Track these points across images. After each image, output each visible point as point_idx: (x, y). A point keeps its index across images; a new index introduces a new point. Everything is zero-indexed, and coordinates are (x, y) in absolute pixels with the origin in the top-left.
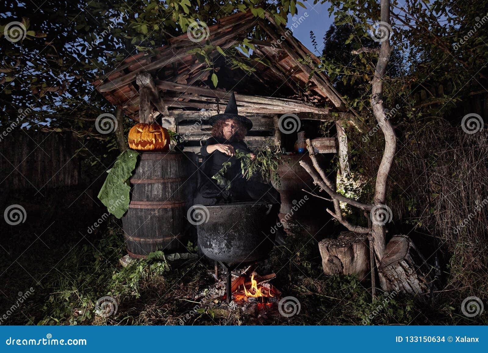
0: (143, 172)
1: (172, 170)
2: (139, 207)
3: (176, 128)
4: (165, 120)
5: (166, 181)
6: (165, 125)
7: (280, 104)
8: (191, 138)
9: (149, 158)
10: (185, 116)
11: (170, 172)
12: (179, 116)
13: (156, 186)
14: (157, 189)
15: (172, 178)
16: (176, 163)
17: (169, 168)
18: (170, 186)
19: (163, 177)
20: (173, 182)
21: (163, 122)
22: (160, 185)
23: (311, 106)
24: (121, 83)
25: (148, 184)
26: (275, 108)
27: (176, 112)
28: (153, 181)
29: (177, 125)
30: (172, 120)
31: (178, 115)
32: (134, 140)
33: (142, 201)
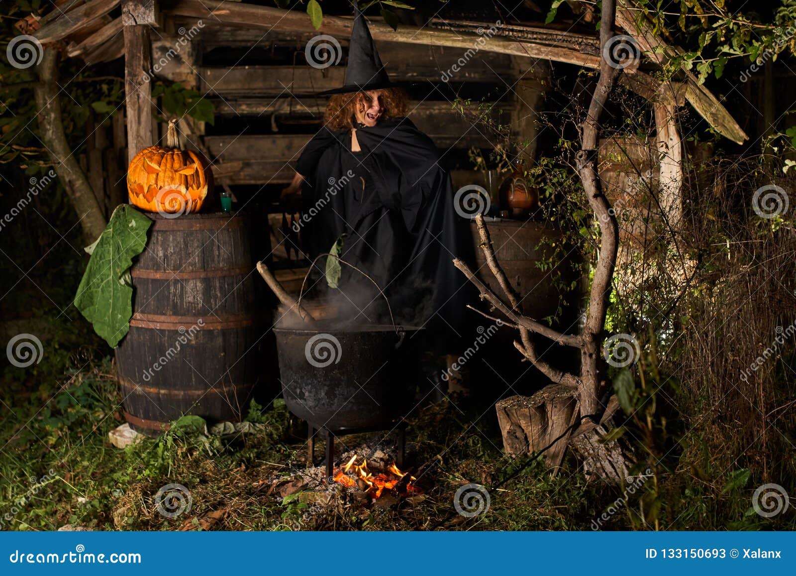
0: (165, 256)
1: (222, 251)
2: (158, 326)
5: (211, 275)
8: (244, 107)
9: (175, 228)
11: (219, 256)
13: (191, 284)
14: (193, 293)
15: (222, 269)
16: (230, 237)
17: (215, 248)
18: (218, 285)
19: (204, 266)
20: (224, 277)
22: (199, 284)
25: (176, 282)
28: (186, 276)
29: (198, 68)
32: (141, 187)
33: (164, 314)
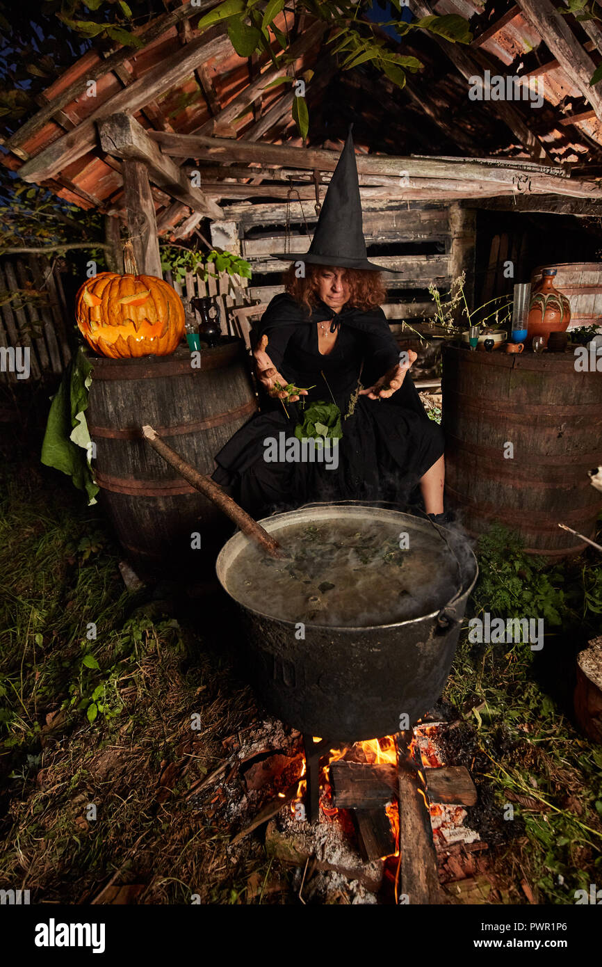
3: (241, 246)
4: (218, 229)
6: (218, 241)
7: (476, 177)
8: (272, 266)
10: (256, 218)
12: (246, 217)
21: (213, 233)
23: (559, 176)
24: (69, 153)
26: (460, 189)
27: (238, 209)
29: (241, 240)
30: (231, 227)
31: (243, 215)
